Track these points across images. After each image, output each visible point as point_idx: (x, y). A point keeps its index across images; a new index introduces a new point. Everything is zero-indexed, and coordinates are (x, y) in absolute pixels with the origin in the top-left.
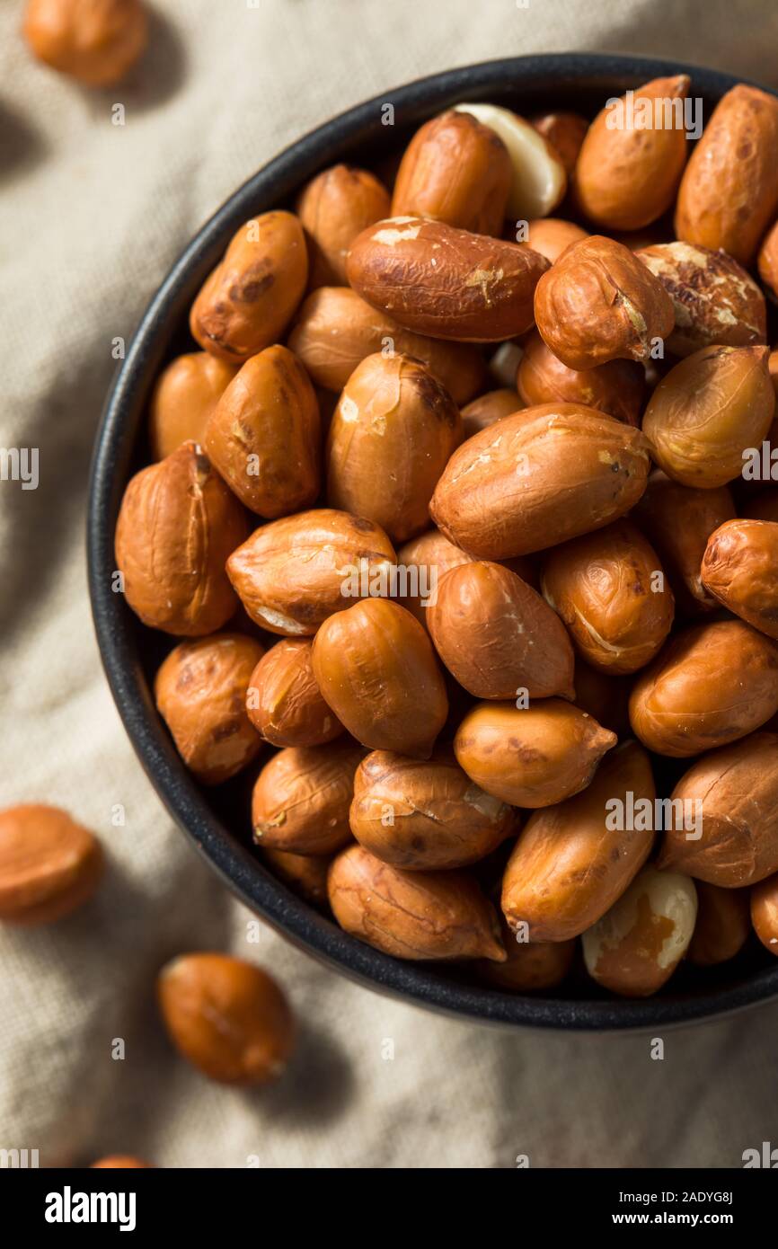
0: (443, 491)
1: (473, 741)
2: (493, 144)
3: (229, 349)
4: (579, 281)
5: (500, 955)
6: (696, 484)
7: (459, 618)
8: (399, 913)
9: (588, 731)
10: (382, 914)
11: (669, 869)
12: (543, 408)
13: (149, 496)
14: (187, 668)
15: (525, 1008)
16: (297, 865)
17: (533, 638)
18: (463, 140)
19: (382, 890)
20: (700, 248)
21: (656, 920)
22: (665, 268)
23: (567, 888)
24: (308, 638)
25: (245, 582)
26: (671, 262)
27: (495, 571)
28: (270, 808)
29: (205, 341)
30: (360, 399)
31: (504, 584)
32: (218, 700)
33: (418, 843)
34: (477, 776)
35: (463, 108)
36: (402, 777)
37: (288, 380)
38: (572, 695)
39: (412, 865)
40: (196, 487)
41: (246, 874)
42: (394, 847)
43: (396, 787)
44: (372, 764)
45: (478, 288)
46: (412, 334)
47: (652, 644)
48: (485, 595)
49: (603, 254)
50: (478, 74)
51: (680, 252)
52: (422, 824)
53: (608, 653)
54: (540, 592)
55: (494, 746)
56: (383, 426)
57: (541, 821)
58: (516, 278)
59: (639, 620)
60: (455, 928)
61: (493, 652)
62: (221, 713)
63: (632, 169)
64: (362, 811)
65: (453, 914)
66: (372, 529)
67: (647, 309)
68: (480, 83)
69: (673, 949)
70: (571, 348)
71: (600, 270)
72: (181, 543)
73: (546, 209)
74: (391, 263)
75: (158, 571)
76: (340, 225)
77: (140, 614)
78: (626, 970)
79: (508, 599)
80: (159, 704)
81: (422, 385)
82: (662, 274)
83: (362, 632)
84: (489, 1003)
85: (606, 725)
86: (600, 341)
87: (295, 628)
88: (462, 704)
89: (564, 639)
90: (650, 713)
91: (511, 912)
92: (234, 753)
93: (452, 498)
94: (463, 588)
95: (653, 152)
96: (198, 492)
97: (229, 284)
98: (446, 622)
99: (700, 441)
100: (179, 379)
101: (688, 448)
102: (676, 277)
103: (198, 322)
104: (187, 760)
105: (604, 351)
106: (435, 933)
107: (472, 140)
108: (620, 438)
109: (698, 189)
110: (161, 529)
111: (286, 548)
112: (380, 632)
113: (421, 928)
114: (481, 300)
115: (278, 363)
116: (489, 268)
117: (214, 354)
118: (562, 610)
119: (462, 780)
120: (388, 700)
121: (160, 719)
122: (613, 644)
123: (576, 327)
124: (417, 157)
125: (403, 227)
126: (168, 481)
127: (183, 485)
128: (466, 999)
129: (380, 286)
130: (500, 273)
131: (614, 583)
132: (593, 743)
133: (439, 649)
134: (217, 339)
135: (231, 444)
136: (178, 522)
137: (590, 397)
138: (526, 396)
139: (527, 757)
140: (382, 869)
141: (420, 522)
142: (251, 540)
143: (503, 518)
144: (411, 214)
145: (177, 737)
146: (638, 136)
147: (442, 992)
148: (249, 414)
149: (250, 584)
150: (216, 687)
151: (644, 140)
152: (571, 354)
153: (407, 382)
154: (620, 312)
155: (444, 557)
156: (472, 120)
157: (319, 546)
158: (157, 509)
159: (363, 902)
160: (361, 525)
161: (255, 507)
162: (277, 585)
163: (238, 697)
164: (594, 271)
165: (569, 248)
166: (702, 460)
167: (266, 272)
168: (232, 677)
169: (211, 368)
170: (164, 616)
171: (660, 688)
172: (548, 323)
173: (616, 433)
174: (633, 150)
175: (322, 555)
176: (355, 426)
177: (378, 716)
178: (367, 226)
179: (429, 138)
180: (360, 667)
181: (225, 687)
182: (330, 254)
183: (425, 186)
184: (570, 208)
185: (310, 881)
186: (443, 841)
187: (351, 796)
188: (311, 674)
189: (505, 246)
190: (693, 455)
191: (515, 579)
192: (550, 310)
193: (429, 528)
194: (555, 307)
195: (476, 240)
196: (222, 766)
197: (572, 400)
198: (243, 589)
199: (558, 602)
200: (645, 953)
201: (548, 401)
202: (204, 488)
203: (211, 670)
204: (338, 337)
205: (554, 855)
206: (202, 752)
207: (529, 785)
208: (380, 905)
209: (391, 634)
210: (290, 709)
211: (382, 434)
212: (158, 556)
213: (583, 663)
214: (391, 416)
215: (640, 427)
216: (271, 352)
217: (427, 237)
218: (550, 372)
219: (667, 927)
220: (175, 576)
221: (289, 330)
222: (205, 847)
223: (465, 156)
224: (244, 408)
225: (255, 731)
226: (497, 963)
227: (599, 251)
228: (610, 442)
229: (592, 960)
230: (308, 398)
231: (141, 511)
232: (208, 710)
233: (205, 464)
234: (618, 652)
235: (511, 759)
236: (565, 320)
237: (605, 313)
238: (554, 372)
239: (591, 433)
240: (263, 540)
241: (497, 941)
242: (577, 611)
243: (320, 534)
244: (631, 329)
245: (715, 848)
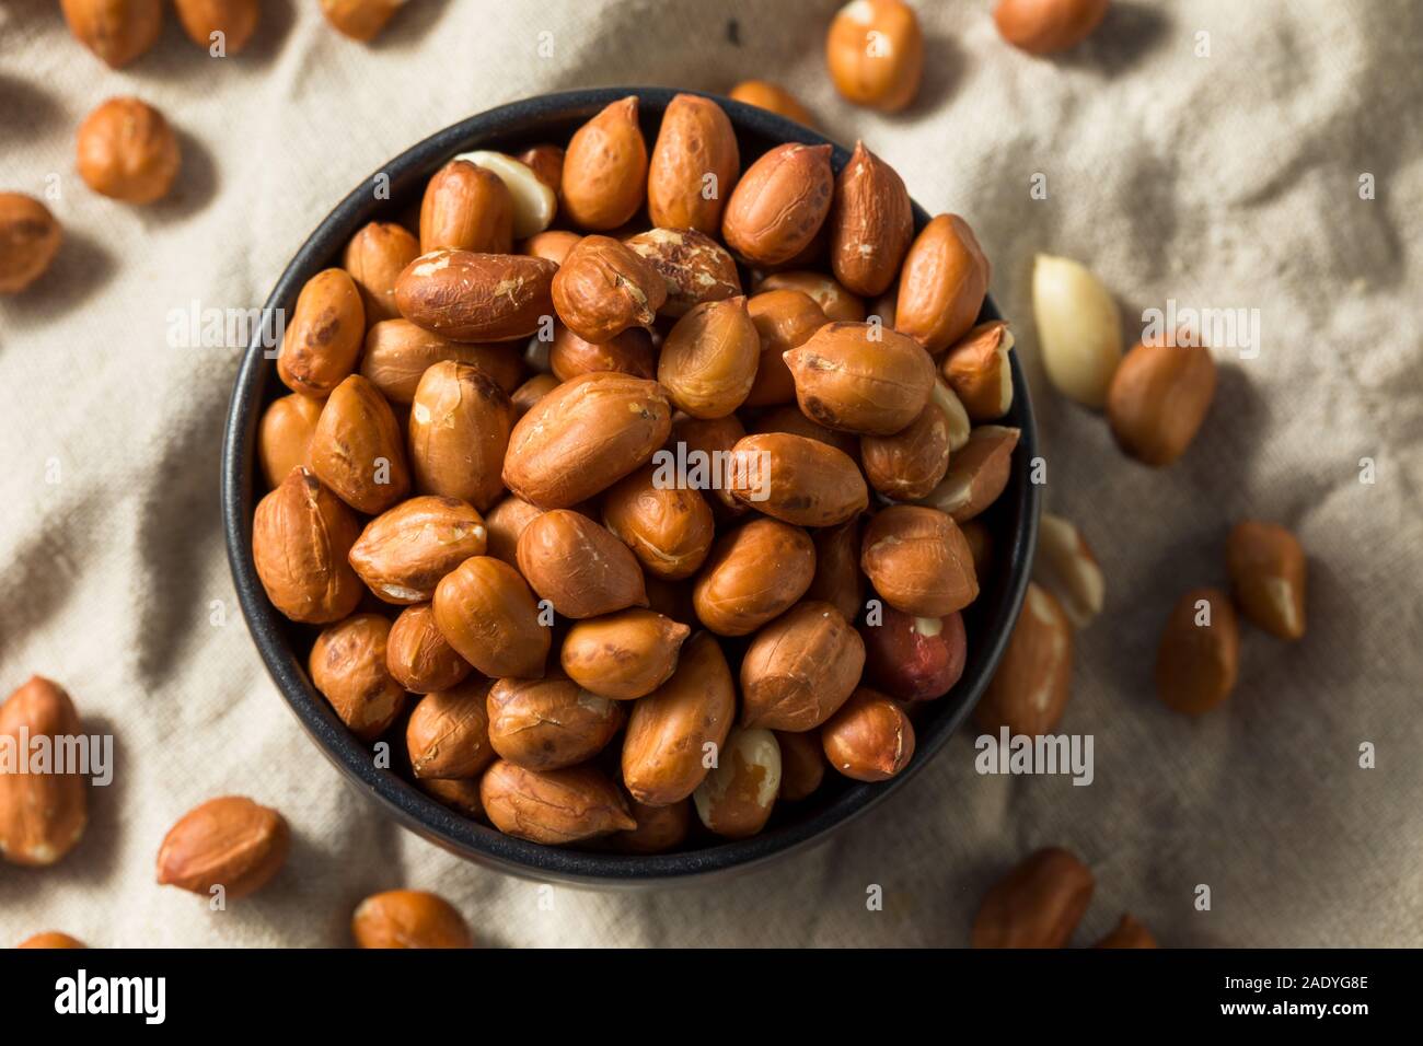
0: (511, 461)
1: (576, 655)
2: (492, 180)
3: (315, 386)
4: (587, 273)
5: (631, 825)
6: (711, 415)
7: (545, 557)
8: (544, 807)
9: (666, 627)
10: (531, 810)
11: (751, 727)
12: (577, 380)
13: (275, 518)
14: (333, 648)
15: (659, 864)
16: (452, 789)
17: (607, 561)
18: (467, 182)
19: (526, 791)
20: (674, 230)
21: (750, 769)
22: (650, 251)
23: (675, 756)
24: (427, 602)
25: (367, 567)
26: (654, 245)
27: (566, 515)
28: (423, 746)
29: (293, 384)
30: (430, 402)
31: (575, 523)
32: (364, 668)
33: (548, 746)
34: (584, 682)
35: (461, 157)
36: (526, 696)
37: (368, 400)
38: (646, 602)
39: (547, 766)
40: (311, 501)
41: (414, 803)
42: (530, 753)
43: (522, 705)
44: (499, 691)
45: (506, 295)
46: (459, 344)
47: (702, 549)
48: (562, 536)
49: (599, 248)
50: (467, 128)
51: (659, 236)
52: (549, 730)
53: (668, 563)
54: (605, 527)
55: (594, 654)
56: (452, 420)
57: (642, 709)
58: (534, 281)
59: (688, 531)
60: (592, 809)
61: (578, 579)
62: (369, 678)
63: (607, 179)
64: (498, 730)
65: (587, 799)
66: (461, 504)
67: (643, 283)
68: (470, 134)
69: (768, 789)
70: (590, 327)
71: (600, 261)
72: (309, 548)
73: (544, 224)
74: (431, 291)
75: (294, 574)
76: (381, 270)
77: (287, 613)
78: (735, 814)
79: (581, 535)
80: (316, 682)
81: (476, 381)
82: (648, 256)
83: (471, 585)
84: (631, 865)
85: (678, 620)
86: (612, 317)
87: (415, 596)
88: (563, 627)
89: (631, 558)
90: (712, 604)
91: (634, 786)
92: (386, 706)
93: (520, 466)
94: (543, 534)
95: (621, 161)
96: (314, 505)
97: (304, 334)
98: (536, 563)
99: (707, 380)
100: (277, 420)
101: (698, 388)
102: (660, 256)
103: (286, 370)
104: (348, 723)
105: (616, 324)
106: (576, 817)
107: (475, 180)
108: (643, 390)
109: (663, 183)
110: (291, 540)
111: (395, 533)
112: (485, 582)
113: (565, 815)
114: (509, 304)
115: (357, 388)
116: (511, 278)
117: (303, 392)
118: (624, 537)
119: (573, 688)
120: (502, 635)
121: (320, 694)
122: (671, 555)
123: (591, 309)
124: (433, 203)
125: (435, 260)
126: (288, 501)
127: (300, 501)
128: (611, 865)
129: (426, 310)
130: (521, 280)
131: (662, 507)
132: (671, 636)
133: (535, 587)
134: (304, 379)
135: (334, 460)
136: (303, 531)
137: (611, 365)
138: (560, 375)
139: (622, 658)
140: (523, 775)
141: (497, 492)
142: (364, 533)
143: (564, 472)
144: (438, 249)
145: (335, 705)
146: (606, 152)
147: (591, 864)
148: (343, 432)
149: (372, 568)
150: (359, 658)
151: (612, 154)
152: (590, 332)
153: (464, 382)
154: (623, 290)
155: (521, 515)
156: (467, 163)
157: (421, 526)
158: (283, 525)
159: (514, 805)
160: (451, 503)
161: (362, 508)
162: (393, 564)
163: (380, 662)
164: (595, 263)
165: (572, 249)
166: (711, 395)
167: (333, 318)
168: (371, 648)
169: (302, 405)
170: (306, 610)
171: (715, 582)
172: (568, 312)
173: (641, 387)
174: (604, 163)
175: (425, 532)
176: (430, 426)
177: (497, 649)
178: (404, 267)
179: (440, 187)
180: (475, 614)
181: (367, 656)
182: (378, 295)
183: (444, 226)
184: (564, 220)
185: (466, 800)
186: (568, 741)
187: (486, 721)
188: (436, 629)
189: (520, 258)
190: (704, 393)
191: (582, 518)
192: (566, 301)
193: (505, 495)
194: (570, 297)
195: (495, 259)
196: (377, 722)
197: (598, 369)
198: (366, 575)
199: (620, 532)
200: (746, 797)
201: (580, 374)
202: (318, 500)
203: (353, 646)
204: (400, 358)
205: (659, 731)
206: (359, 713)
207: (628, 680)
208: (528, 804)
209: (494, 582)
210: (424, 661)
211: (452, 427)
212: (293, 562)
213: (650, 576)
214: (457, 412)
215: (656, 380)
216: (350, 381)
217: (456, 264)
218: (576, 352)
219: (760, 773)
220: (309, 575)
221: (359, 360)
222: (377, 789)
223: (472, 194)
224: (338, 430)
225: (399, 685)
226: (631, 832)
227: (594, 247)
228: (636, 395)
229: (705, 814)
230: (386, 415)
231: (271, 529)
232: (357, 678)
233: (314, 481)
234: (676, 560)
235: (609, 662)
236: (580, 306)
237: (610, 294)
238: (580, 350)
239: (619, 391)
240: (374, 532)
241: (627, 814)
242: (637, 534)
243: (420, 516)
244: (634, 302)
245: (785, 701)
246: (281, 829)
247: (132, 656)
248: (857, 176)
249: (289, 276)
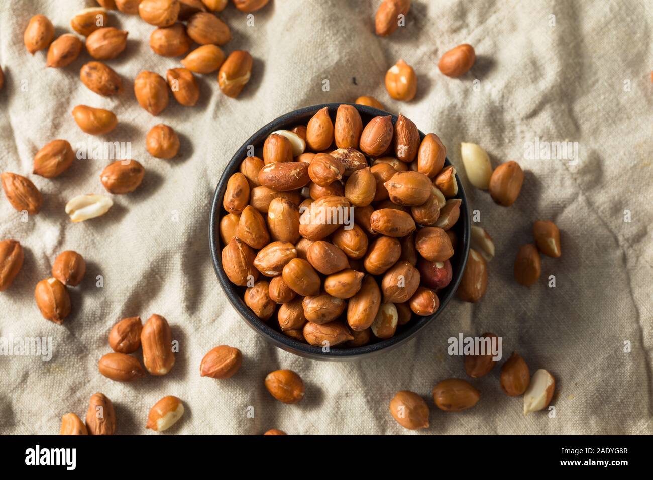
0: (301, 228)
1: (329, 286)
2: (285, 139)
3: (236, 210)
4: (319, 165)
5: (352, 338)
6: (363, 205)
7: (316, 256)
8: (324, 335)
9: (356, 274)
10: (320, 337)
11: (387, 303)
12: (320, 199)
13: (229, 253)
14: (251, 293)
15: (363, 350)
16: (294, 333)
17: (336, 255)
18: (277, 140)
19: (318, 331)
20: (345, 148)
21: (388, 316)
22: (338, 156)
23: (364, 314)
24: (280, 275)
25: (260, 266)
26: (339, 154)
27: (321, 242)
28: (284, 320)
29: (229, 211)
30: (273, 211)
31: (325, 245)
32: (262, 298)
33: (324, 315)
34: (333, 294)
35: (274, 133)
36: (315, 301)
37: (254, 213)
38: (350, 267)
39: (324, 322)
40: (240, 247)
41: (283, 339)
42: (318, 319)
43: (314, 303)
44: (306, 300)
45: (294, 175)
46: (280, 192)
47: (365, 248)
48: (321, 248)
49: (322, 157)
50: (275, 123)
51: (340, 151)
52: (323, 311)
53: (355, 254)
54: (332, 243)
55: (335, 285)
56: (281, 216)
57: (352, 301)
58: (302, 170)
59: (360, 243)
60: (339, 334)
61: (327, 262)
62: (264, 301)
63: (321, 134)
64: (307, 312)
65: (337, 331)
66: (287, 243)
67: (337, 167)
68: (277, 124)
69: (395, 322)
70: (322, 182)
71: (323, 161)
72: (241, 262)
73: (303, 151)
74: (270, 176)
75: (237, 271)
76: (253, 171)
77: (235, 283)
78: (385, 331)
79: (327, 248)
80: (247, 304)
81: (288, 203)
82: (337, 157)
83: (294, 267)
84: (354, 351)
85: (360, 271)
86: (328, 178)
87: (276, 273)
88: (323, 278)
89: (344, 254)
90: (370, 265)
91: (352, 325)
92: (270, 310)
93: (305, 228)
94: (315, 249)
95: (325, 128)
96: (240, 248)
97: (231, 194)
98: (314, 259)
99: (361, 195)
100: (225, 223)
101: (358, 197)
102: (341, 157)
103: (226, 206)
104: (259, 316)
105: (330, 180)
106: (335, 337)
107: (279, 140)
108: (341, 200)
109: (339, 134)
110: (234, 260)
111: (267, 254)
112: (298, 266)
114: (295, 178)
115: (250, 210)
116: (295, 169)
117: (233, 213)
118: (340, 247)
119: (330, 296)
120: (306, 282)
121: (249, 308)
122: (356, 251)
123: (322, 177)
124: (267, 148)
125: (270, 166)
126: (232, 248)
127: (236, 248)
128: (347, 352)
129: (270, 182)
130: (298, 170)
131: (351, 236)
132: (359, 277)
133: (314, 265)
134: (233, 209)
135: (245, 233)
136: (238, 257)
137: (330, 193)
138: (313, 198)
139: (344, 285)
140: (316, 326)
141: (298, 237)
142: (258, 255)
144: (270, 163)
145: (254, 311)
146: (320, 126)
147: (341, 352)
148: (247, 224)
149: (261, 266)
150: (260, 295)
151: (322, 126)
152: (322, 184)
153: (284, 204)
154: (331, 169)
155: (307, 244)
156: (277, 135)
157: (276, 251)
158: (232, 256)
159: (315, 336)
160: (284, 242)
161: (256, 247)
162: (268, 264)
163: (267, 296)
164: (321, 162)
165: (313, 158)
166: (362, 199)
167: (240, 188)
168: (263, 291)
169: (232, 217)
170: (242, 282)
171: (370, 258)
172: (314, 178)
173: (340, 199)
174: (320, 129)
175: (277, 253)
176: (274, 219)
177: (304, 287)
178: (260, 170)
179: (268, 143)
180: (296, 276)
181: (263, 294)
182: (252, 180)
183: (271, 155)
184: (309, 149)
185: (299, 337)
186: (330, 313)
187: (303, 310)
188: (284, 283)
189: (297, 163)
190: (360, 199)
191: (326, 243)
192: (314, 175)
193: (301, 238)
194: (315, 174)
195: (289, 164)
196: (268, 315)
197: (325, 195)
198: (260, 269)
199: (338, 246)
200: (388, 325)
201: (320, 198)
202: (241, 247)
203: (258, 291)
204: (262, 199)
205: (358, 309)
206: (262, 313)
207: (346, 292)
208: (319, 335)
209: (301, 266)
210: (281, 293)
211: (282, 218)
212: (236, 267)
213: (350, 259)
214: (283, 214)
215: (344, 196)
216: (248, 208)
217: (277, 167)
218: (318, 190)
219: (391, 317)
220: (242, 270)
221: (249, 201)
222: (270, 336)
223: (279, 144)
224: (246, 223)
225: (273, 302)
226: (352, 340)
227: (320, 157)
228: (339, 202)
229: (375, 332)
230: (260, 217)
231: (228, 258)
232: (260, 301)
233: (240, 241)
234: (357, 253)
235: (340, 287)
236: (318, 176)
237: (327, 171)
238: (319, 190)
239: (333, 201)
240: (261, 254)
241: (350, 335)
242: (344, 246)
243: (275, 248)
244: (336, 173)
245: (397, 293)
246: (239, 354)
247: (184, 305)
248: (400, 124)
249: (223, 177)
